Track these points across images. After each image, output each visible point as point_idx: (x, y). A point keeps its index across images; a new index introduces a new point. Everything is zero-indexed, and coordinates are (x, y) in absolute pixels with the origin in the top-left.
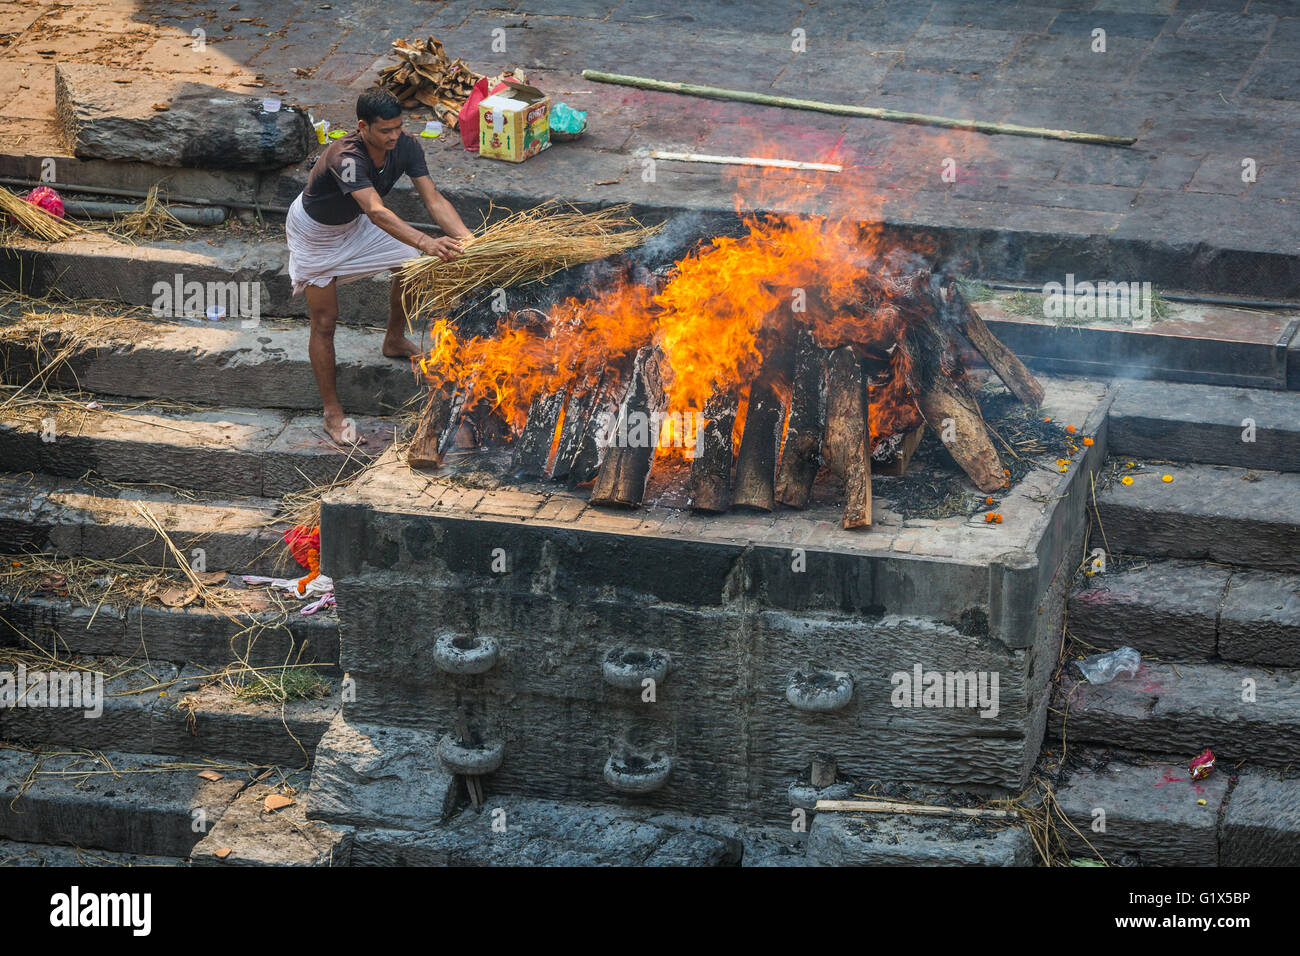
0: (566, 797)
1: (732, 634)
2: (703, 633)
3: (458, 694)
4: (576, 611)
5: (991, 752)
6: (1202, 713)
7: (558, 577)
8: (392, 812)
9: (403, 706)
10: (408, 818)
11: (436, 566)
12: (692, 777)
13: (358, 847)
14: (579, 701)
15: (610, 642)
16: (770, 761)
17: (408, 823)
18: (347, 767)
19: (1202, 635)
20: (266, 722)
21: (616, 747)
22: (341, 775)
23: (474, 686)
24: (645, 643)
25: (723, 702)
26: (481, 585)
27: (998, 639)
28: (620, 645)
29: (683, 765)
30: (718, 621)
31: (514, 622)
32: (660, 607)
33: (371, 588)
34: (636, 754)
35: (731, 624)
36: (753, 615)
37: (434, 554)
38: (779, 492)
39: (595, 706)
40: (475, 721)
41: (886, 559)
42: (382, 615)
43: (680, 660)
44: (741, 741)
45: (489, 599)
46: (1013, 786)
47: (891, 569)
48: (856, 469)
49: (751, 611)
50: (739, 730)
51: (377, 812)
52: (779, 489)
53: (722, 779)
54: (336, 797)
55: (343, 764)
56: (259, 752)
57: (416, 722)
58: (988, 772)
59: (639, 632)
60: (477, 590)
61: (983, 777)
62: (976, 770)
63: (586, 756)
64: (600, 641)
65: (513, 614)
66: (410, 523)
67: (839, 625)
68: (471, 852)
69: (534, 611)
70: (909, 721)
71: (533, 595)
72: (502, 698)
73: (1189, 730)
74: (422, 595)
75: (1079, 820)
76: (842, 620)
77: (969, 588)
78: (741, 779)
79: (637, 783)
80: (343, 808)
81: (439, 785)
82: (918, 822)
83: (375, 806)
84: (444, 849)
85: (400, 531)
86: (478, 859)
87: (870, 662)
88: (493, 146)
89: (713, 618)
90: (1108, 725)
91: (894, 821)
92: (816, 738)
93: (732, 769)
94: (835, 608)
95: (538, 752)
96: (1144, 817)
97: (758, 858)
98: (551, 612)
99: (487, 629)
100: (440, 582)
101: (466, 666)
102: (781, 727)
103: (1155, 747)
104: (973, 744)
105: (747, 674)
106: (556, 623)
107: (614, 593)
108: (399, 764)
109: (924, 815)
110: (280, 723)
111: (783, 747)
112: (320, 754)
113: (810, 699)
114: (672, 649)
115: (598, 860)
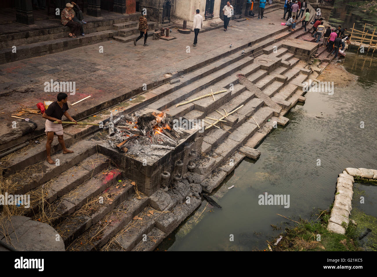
7: (172, 157)
17: (170, 202)
28: (176, 162)
32: (179, 154)
33: (154, 174)
37: (160, 164)
42: (155, 178)
45: (165, 166)
49: (186, 148)
51: (168, 204)
54: (163, 206)
63: (171, 179)
66: (158, 162)
67: (192, 144)
69: (169, 164)
74: (159, 171)
78: (183, 170)
81: (168, 195)
82: (203, 161)
92: (189, 160)
100: (161, 167)
107: (176, 155)
108: (164, 196)
111: (187, 163)
115: (185, 190)
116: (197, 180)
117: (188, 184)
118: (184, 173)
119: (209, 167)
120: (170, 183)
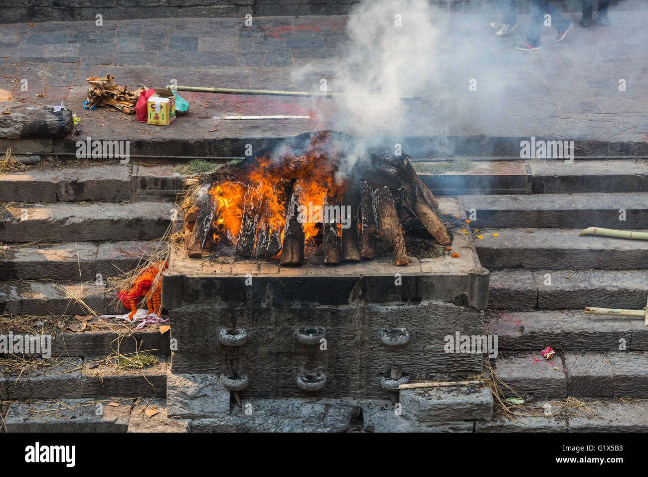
0: (276, 396)
1: (354, 316)
2: (340, 317)
3: (226, 356)
4: (282, 313)
5: (469, 356)
6: (545, 331)
7: (274, 299)
8: (207, 411)
9: (200, 364)
10: (215, 412)
11: (216, 299)
12: (334, 381)
13: (194, 428)
14: (282, 353)
15: (298, 325)
16: (370, 371)
17: (216, 415)
18: (184, 393)
19: (531, 299)
20: (136, 378)
21: (300, 372)
22: (181, 397)
23: (234, 352)
24: (314, 324)
25: (349, 347)
26: (238, 306)
27: (472, 307)
28: (302, 326)
29: (330, 376)
30: (347, 311)
31: (253, 321)
32: (321, 307)
33: (187, 313)
34: (309, 374)
35: (353, 312)
36: (363, 307)
37: (216, 294)
38: (363, 253)
39: (289, 354)
40: (234, 367)
41: (423, 276)
43: (329, 330)
44: (358, 363)
45: (242, 311)
46: (479, 370)
47: (424, 280)
48: (400, 239)
49: (362, 305)
50: (356, 359)
51: (201, 411)
52: (363, 251)
53: (348, 380)
54: (181, 407)
55: (182, 392)
56: (132, 392)
57: (207, 370)
58: (467, 365)
59: (311, 319)
60: (236, 308)
61: (465, 367)
62: (462, 364)
63: (286, 377)
64: (292, 325)
65: (253, 317)
66: (205, 281)
67: (401, 307)
68: (247, 425)
69: (262, 316)
70: (433, 346)
71: (262, 308)
72: (247, 355)
73: (540, 339)
74: (211, 313)
75: (507, 382)
76: (402, 305)
77: (459, 285)
78: (356, 379)
79: (315, 386)
80: (185, 412)
81: (226, 397)
82: (444, 389)
83: (200, 409)
84: (235, 424)
85: (200, 285)
86: (251, 427)
87: (416, 322)
88: (155, 119)
89: (345, 310)
90: (504, 341)
91: (435, 390)
92: (391, 358)
93: (352, 376)
94: (399, 300)
95: (264, 378)
96: (535, 377)
97: (372, 413)
98: (271, 314)
99: (240, 326)
100: (219, 306)
101: (237, 342)
102: (375, 355)
103: (525, 348)
105: (360, 333)
106: (273, 319)
107: (299, 303)
108: (207, 389)
109: (446, 386)
110: (143, 378)
111: (376, 363)
112: (169, 389)
113: (395, 341)
114: (326, 326)
115: (304, 422)
117: (337, 420)
118: (368, 396)
119: (440, 408)
120: (284, 387)
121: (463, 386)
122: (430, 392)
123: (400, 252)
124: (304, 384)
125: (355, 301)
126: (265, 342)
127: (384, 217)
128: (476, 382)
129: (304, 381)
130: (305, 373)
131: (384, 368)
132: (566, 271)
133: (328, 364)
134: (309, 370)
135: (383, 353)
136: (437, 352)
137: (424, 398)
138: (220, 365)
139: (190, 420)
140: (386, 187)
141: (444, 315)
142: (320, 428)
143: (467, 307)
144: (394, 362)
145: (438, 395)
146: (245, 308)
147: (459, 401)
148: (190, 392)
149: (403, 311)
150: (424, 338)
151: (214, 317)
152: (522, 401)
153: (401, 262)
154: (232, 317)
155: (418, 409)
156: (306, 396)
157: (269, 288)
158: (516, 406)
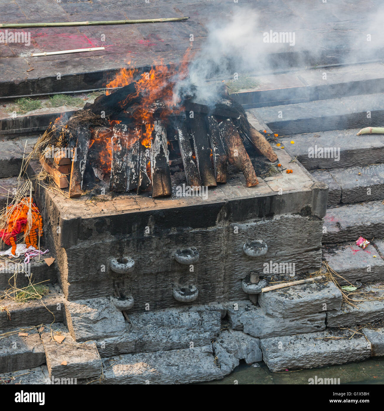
1: (220, 235)
2: (209, 237)
3: (114, 280)
4: (162, 240)
5: (312, 256)
6: (358, 225)
7: (155, 228)
8: (109, 331)
9: (92, 290)
10: (115, 332)
11: (106, 234)
13: (99, 348)
14: (161, 273)
15: (175, 248)
16: (232, 278)
17: (116, 334)
18: (87, 318)
19: (336, 196)
20: (38, 309)
21: (175, 287)
22: (85, 322)
24: (187, 246)
25: (215, 261)
26: (125, 238)
27: (315, 216)
28: (178, 248)
29: (200, 287)
30: (215, 232)
31: (138, 249)
32: (193, 231)
33: (82, 248)
34: (182, 287)
35: (220, 231)
36: (228, 226)
37: (106, 230)
38: (218, 179)
39: (167, 273)
40: (120, 289)
41: (276, 195)
42: (86, 258)
43: (200, 249)
44: (222, 273)
45: (128, 242)
46: (318, 267)
47: (277, 199)
48: (248, 164)
50: (221, 270)
51: (104, 332)
52: (218, 177)
53: (214, 288)
54: (86, 331)
55: (85, 318)
56: (35, 321)
57: (98, 295)
58: (309, 264)
59: (186, 242)
60: (123, 240)
61: (308, 266)
62: (305, 264)
63: (163, 292)
64: (170, 248)
65: (137, 246)
66: (97, 221)
67: (259, 223)
69: (145, 244)
70: (283, 252)
71: (145, 237)
72: (131, 278)
74: (102, 247)
76: (259, 221)
77: (304, 199)
78: (221, 287)
80: (91, 335)
81: (120, 317)
82: (298, 287)
83: (102, 331)
84: (134, 340)
85: (93, 224)
86: (147, 341)
87: (270, 234)
89: (213, 231)
91: (291, 289)
92: (249, 266)
93: (218, 284)
94: (256, 217)
97: (239, 314)
98: (152, 242)
99: (127, 254)
100: (109, 240)
102: (237, 265)
104: (305, 255)
105: (225, 248)
106: (154, 245)
107: (175, 230)
108: (104, 312)
109: (298, 285)
110: (44, 308)
111: (237, 272)
112: (73, 316)
113: (259, 253)
114: (198, 246)
115: (188, 330)
116: (253, 327)
117: (213, 324)
118: (230, 299)
119: (301, 305)
120: (161, 301)
121: (311, 282)
122: (288, 291)
123: (250, 175)
124: (183, 297)
125: (221, 222)
126: (147, 265)
127: (231, 146)
128: (319, 277)
129: (182, 295)
130: (179, 287)
131: (243, 275)
132: (355, 168)
133: (198, 277)
134: (182, 284)
135: (243, 263)
136: (286, 256)
137: (287, 299)
138: (108, 289)
139: (95, 341)
140: (229, 120)
141: (293, 225)
142: (202, 333)
143: (310, 216)
144: (252, 269)
145: (296, 294)
146: (131, 239)
147: (317, 298)
148: (92, 316)
149: (260, 226)
150: (276, 246)
151: (105, 250)
152: (354, 289)
153: (252, 184)
154: (120, 248)
155: (284, 308)
156: (180, 306)
157: (151, 220)
158: (351, 293)
